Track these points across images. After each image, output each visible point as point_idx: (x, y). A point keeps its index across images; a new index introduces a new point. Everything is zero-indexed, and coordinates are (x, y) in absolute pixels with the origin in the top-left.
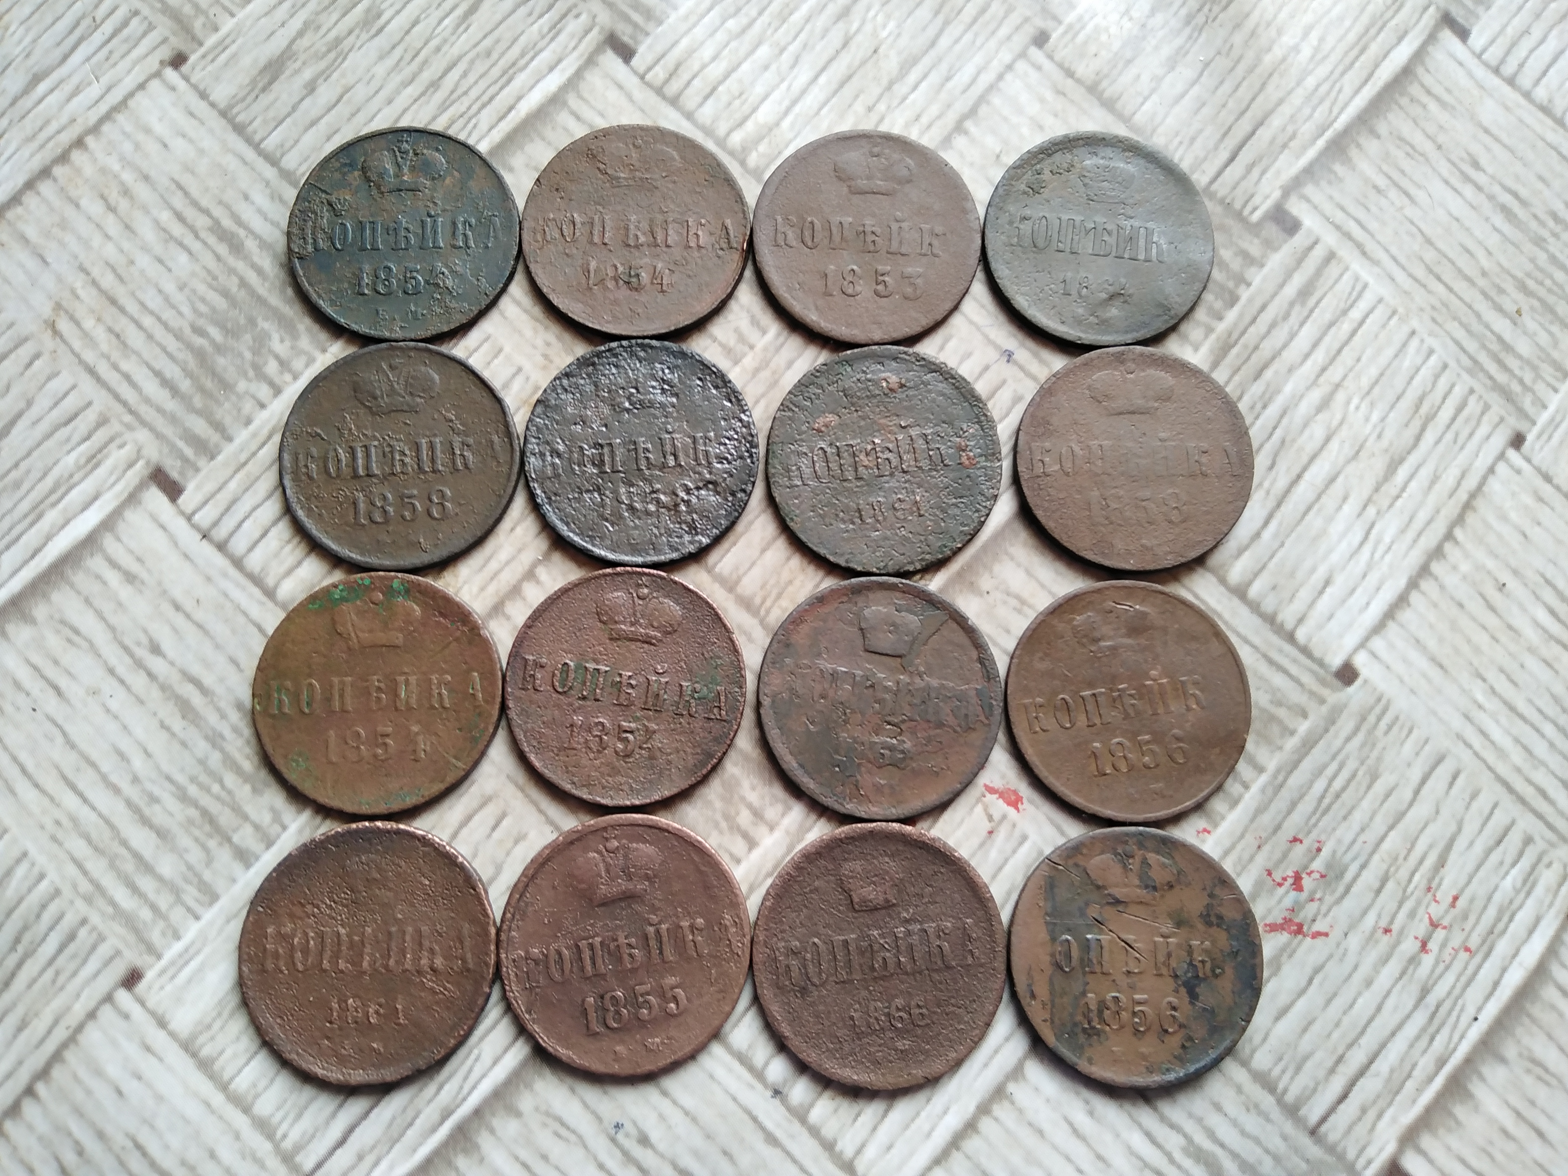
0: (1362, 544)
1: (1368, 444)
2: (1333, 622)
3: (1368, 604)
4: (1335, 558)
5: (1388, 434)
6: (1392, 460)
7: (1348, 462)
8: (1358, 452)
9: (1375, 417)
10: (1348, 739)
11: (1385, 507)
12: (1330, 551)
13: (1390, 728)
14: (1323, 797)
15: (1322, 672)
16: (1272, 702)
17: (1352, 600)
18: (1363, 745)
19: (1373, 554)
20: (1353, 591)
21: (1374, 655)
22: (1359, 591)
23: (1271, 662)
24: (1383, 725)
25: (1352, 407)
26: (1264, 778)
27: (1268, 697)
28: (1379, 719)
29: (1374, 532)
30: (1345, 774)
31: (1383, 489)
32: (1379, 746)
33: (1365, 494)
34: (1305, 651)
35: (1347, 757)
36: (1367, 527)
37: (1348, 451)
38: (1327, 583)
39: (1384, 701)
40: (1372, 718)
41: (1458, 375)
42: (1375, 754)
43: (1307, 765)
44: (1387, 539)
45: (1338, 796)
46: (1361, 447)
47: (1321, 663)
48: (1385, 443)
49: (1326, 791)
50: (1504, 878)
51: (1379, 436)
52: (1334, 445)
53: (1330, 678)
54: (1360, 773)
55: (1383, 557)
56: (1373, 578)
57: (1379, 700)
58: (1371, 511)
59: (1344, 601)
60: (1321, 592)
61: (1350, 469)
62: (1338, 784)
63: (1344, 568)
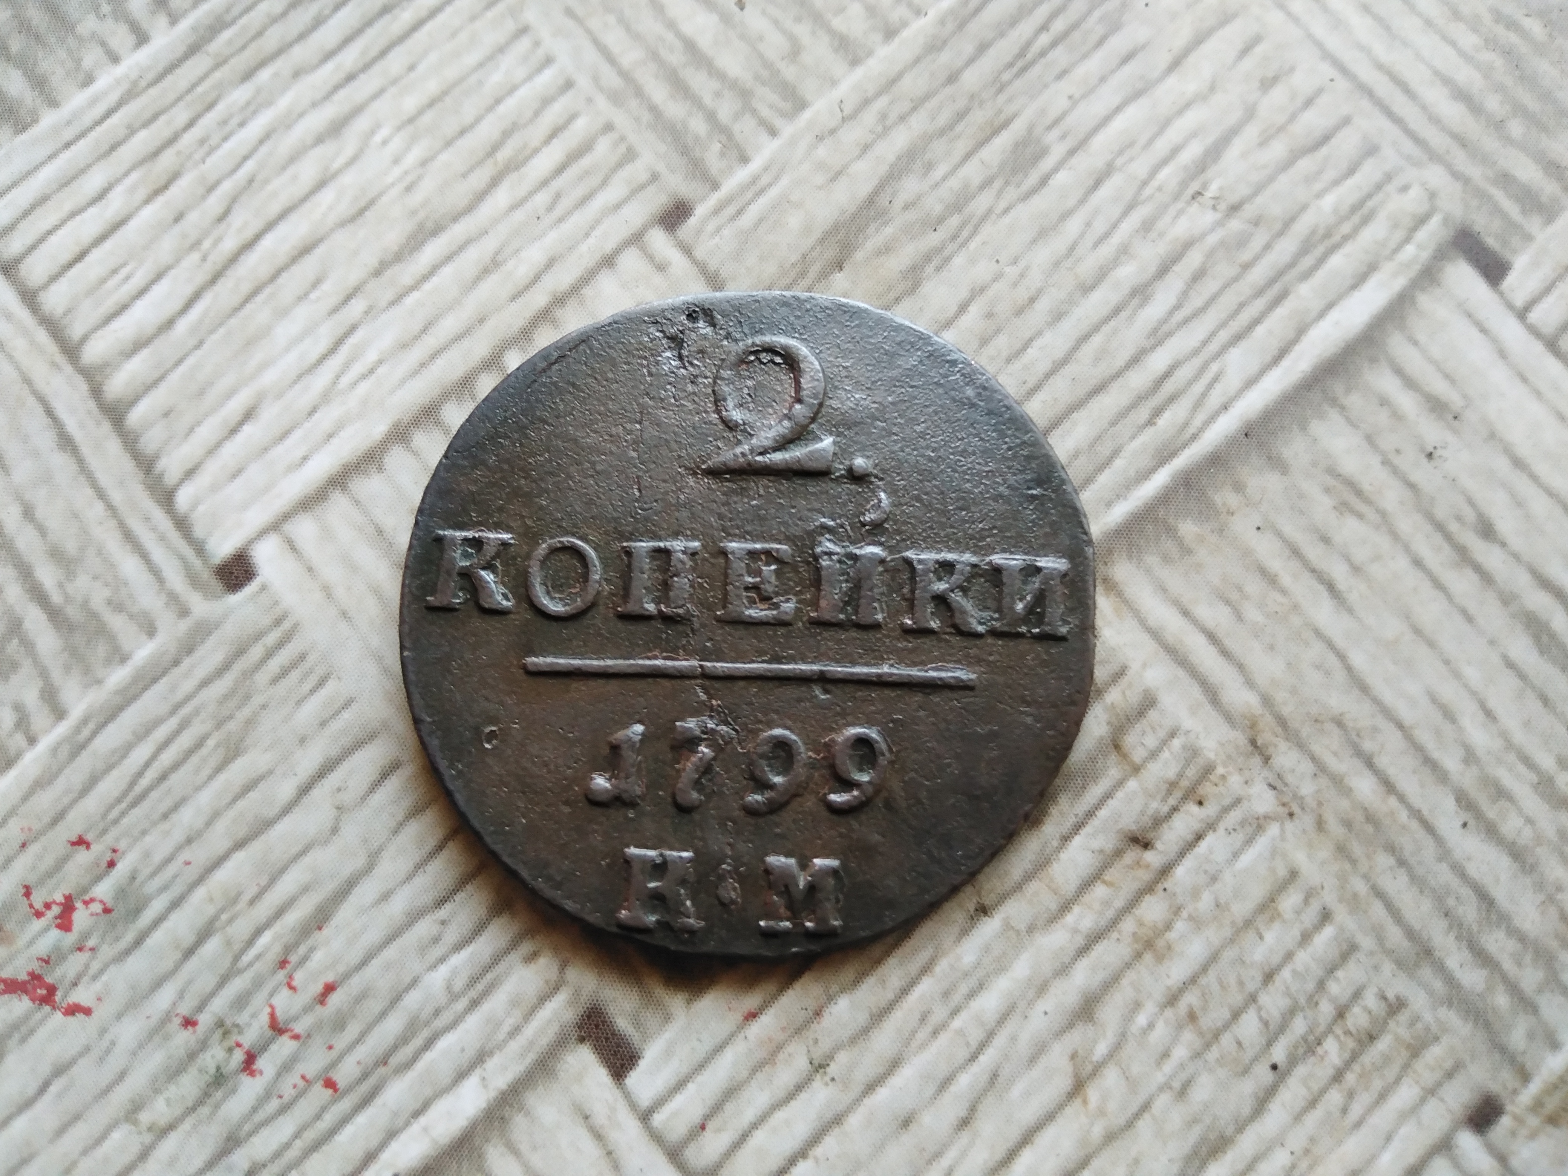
0: (324, 357)
1: (385, 199)
2: (239, 481)
3: (305, 458)
4: (269, 378)
5: (427, 187)
6: (421, 227)
7: (343, 223)
8: (362, 212)
9: (411, 158)
10: (205, 683)
11: (383, 304)
12: (263, 367)
13: (284, 672)
14: (140, 774)
15: (197, 563)
16: (109, 602)
17: (280, 449)
18: (226, 697)
19: (338, 377)
20: (284, 435)
21: (292, 546)
22: (297, 435)
23: (128, 536)
24: (275, 664)
25: (378, 138)
26: (63, 729)
27: (107, 593)
28: (269, 654)
29: (352, 341)
30: (185, 740)
31: (388, 273)
32: (257, 700)
33: (354, 277)
34: (182, 524)
35: (197, 712)
36: (341, 331)
37: (345, 208)
38: (248, 415)
39: (286, 625)
40: (256, 652)
41: (589, 100)
42: (246, 712)
43: (130, 718)
44: (372, 356)
45: (163, 777)
46: (371, 203)
47: (200, 549)
48: (417, 198)
49: (147, 765)
50: (433, 967)
51: (409, 189)
52: (327, 196)
53: (206, 575)
54: (211, 743)
55: (355, 383)
56: (325, 419)
57: (278, 622)
58: (357, 307)
59: (266, 449)
60: (234, 431)
61: (340, 237)
62: (167, 757)
63: (279, 396)
